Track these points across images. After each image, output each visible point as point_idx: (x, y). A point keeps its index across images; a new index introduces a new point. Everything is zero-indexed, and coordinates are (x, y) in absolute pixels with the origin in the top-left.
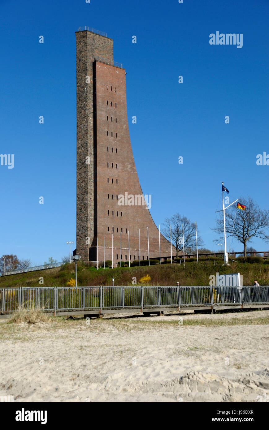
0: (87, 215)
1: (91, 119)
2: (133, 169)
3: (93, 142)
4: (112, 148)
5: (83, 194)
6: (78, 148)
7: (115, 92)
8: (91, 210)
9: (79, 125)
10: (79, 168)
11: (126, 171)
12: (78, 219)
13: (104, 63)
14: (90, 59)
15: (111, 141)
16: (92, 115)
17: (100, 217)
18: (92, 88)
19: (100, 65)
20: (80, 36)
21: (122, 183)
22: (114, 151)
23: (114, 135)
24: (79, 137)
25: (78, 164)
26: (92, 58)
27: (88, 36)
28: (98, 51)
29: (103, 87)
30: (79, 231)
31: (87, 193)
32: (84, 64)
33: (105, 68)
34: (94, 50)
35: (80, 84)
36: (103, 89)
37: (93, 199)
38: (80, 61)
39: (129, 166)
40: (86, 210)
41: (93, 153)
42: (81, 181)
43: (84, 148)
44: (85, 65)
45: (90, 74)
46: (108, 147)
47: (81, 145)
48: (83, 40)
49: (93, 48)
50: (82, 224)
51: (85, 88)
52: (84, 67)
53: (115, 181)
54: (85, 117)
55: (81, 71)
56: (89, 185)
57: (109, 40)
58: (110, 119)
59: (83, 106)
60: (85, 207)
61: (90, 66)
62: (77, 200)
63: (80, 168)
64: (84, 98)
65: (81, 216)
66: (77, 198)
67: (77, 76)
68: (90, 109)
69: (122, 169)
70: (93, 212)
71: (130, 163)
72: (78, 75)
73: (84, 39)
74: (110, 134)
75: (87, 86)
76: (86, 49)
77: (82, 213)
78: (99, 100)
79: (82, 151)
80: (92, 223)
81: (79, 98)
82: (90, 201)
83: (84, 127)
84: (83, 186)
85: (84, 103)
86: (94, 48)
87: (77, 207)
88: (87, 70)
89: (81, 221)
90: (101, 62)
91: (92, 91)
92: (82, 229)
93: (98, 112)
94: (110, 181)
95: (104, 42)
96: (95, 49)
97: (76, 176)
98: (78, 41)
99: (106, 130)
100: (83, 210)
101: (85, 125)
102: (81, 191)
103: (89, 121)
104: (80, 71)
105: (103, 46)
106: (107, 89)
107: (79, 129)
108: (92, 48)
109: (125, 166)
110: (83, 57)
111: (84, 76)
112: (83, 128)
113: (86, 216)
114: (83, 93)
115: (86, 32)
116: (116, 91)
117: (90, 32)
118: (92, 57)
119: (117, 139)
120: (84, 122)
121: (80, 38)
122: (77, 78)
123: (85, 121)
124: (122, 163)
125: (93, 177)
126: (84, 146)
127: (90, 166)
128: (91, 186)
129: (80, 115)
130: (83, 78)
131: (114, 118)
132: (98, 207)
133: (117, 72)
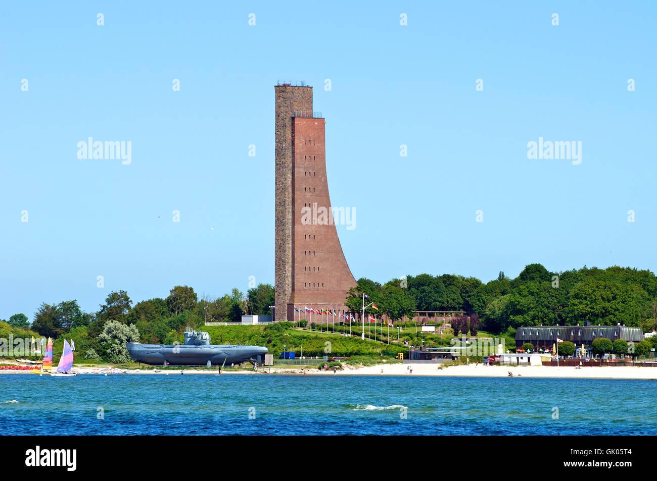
1: (289, 176)
3: (291, 200)
4: (310, 204)
5: (281, 251)
6: (276, 205)
8: (288, 268)
9: (278, 182)
10: (277, 226)
12: (276, 276)
13: (303, 117)
14: (289, 114)
15: (309, 196)
16: (290, 172)
17: (297, 274)
18: (291, 144)
19: (299, 121)
21: (319, 238)
23: (312, 189)
24: (278, 195)
25: (276, 221)
29: (301, 142)
31: (285, 251)
33: (304, 122)
35: (278, 140)
36: (301, 145)
37: (290, 257)
38: (278, 116)
40: (284, 267)
41: (291, 210)
42: (279, 238)
43: (283, 206)
45: (289, 130)
46: (305, 204)
47: (280, 203)
48: (283, 95)
49: (292, 101)
50: (281, 280)
51: (284, 145)
52: (283, 123)
53: (312, 236)
54: (284, 174)
56: (286, 242)
57: (309, 89)
58: (308, 175)
59: (281, 163)
60: (283, 264)
61: (289, 122)
62: (276, 257)
64: (283, 155)
65: (280, 273)
66: (275, 255)
68: (289, 166)
70: (291, 269)
72: (277, 131)
74: (308, 190)
75: (285, 142)
76: (285, 105)
77: (280, 270)
78: (297, 157)
79: (280, 209)
80: (290, 279)
81: (277, 155)
82: (288, 259)
84: (281, 243)
85: (282, 160)
87: (276, 264)
88: (286, 126)
89: (280, 277)
90: (299, 117)
91: (291, 148)
92: (281, 285)
93: (296, 169)
94: (308, 237)
95: (304, 92)
97: (274, 233)
98: (278, 96)
99: (304, 187)
100: (281, 267)
101: (283, 183)
102: (280, 249)
103: (287, 179)
104: (279, 127)
106: (306, 144)
107: (277, 186)
111: (282, 132)
112: (281, 185)
113: (284, 273)
114: (281, 150)
116: (314, 144)
118: (292, 112)
119: (314, 194)
120: (282, 179)
121: (280, 93)
122: (276, 134)
123: (284, 179)
125: (291, 234)
126: (282, 204)
127: (288, 224)
129: (279, 172)
130: (282, 134)
131: (312, 173)
132: (296, 265)
133: (316, 123)
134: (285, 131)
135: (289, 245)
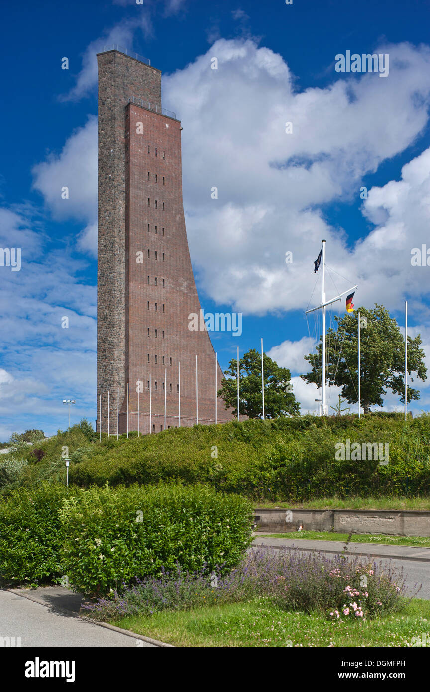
0: (113, 362)
1: (121, 202)
2: (191, 289)
3: (124, 242)
4: (156, 252)
5: (107, 326)
6: (99, 251)
7: (162, 158)
9: (102, 212)
10: (101, 285)
11: (179, 291)
12: (99, 368)
13: (144, 108)
14: (120, 100)
15: (155, 240)
16: (123, 195)
17: (133, 365)
18: (124, 150)
19: (136, 111)
20: (105, 61)
21: (172, 310)
22: (160, 258)
23: (159, 229)
24: (102, 234)
26: (123, 99)
27: (117, 60)
28: (134, 88)
29: (141, 148)
30: (102, 387)
31: (114, 326)
32: (110, 108)
33: (146, 117)
34: (127, 86)
35: (103, 144)
36: (142, 152)
37: (123, 336)
38: (103, 104)
39: (185, 284)
40: (112, 353)
41: (123, 259)
42: (104, 305)
43: (110, 251)
44: (113, 110)
45: (120, 126)
46: (149, 250)
47: (105, 246)
48: (110, 68)
49: (126, 81)
50: (105, 376)
51: (112, 150)
52: (110, 115)
53: (160, 306)
54: (112, 200)
55: (106, 121)
56: (116, 312)
57: (155, 72)
58: (153, 205)
59: (108, 180)
60: (110, 349)
61: (121, 112)
62: (99, 337)
63: (103, 285)
64: (111, 167)
65: (104, 364)
66: (98, 333)
67: (99, 130)
68: (120, 185)
69: (172, 288)
70: (123, 357)
71: (187, 280)
72: (101, 128)
73: (110, 65)
74: (153, 228)
75: (114, 146)
76: (113, 83)
77: (106, 358)
78: (134, 170)
79: (106, 256)
80: (122, 375)
81: (102, 168)
82: (118, 339)
83: (109, 216)
84: (107, 314)
85: (110, 175)
86: (128, 83)
88: (115, 119)
89: (105, 371)
90: (138, 106)
91: (123, 156)
92: (105, 384)
93: (133, 191)
94: (152, 306)
95: (146, 74)
96: (129, 85)
98: (101, 71)
99: (146, 221)
100: (108, 353)
101: (110, 213)
102: (105, 322)
103: (118, 206)
104: (104, 122)
105: (144, 81)
106: (149, 153)
107: (101, 219)
108: (124, 83)
109: (177, 284)
110: (108, 98)
111: (109, 129)
112: (107, 217)
113: (112, 364)
114: (109, 159)
115: (115, 54)
116: (164, 158)
117: (121, 53)
118: (125, 97)
119: (164, 238)
120: (109, 207)
121: (105, 65)
122: (99, 133)
123: (112, 206)
124: (172, 278)
125: (123, 299)
126: (109, 248)
127: (118, 281)
128: (119, 314)
129: (104, 196)
130: (109, 133)
131: (160, 203)
132: (131, 348)
133: (167, 126)
134: (113, 127)
135: (120, 317)
